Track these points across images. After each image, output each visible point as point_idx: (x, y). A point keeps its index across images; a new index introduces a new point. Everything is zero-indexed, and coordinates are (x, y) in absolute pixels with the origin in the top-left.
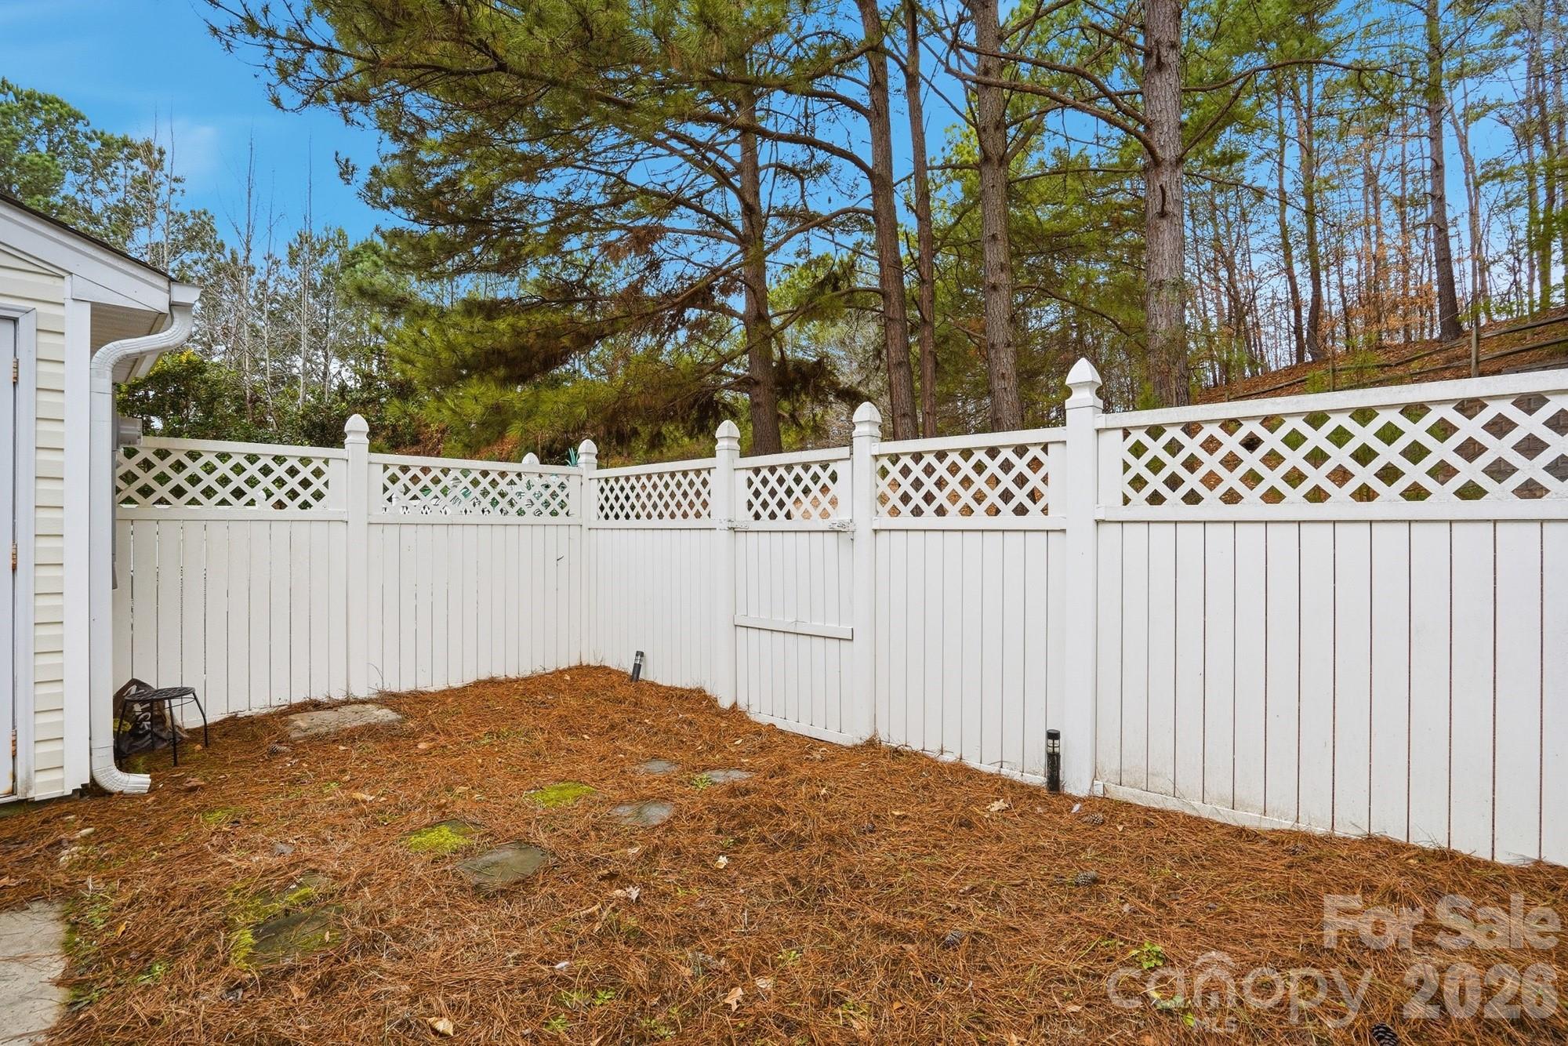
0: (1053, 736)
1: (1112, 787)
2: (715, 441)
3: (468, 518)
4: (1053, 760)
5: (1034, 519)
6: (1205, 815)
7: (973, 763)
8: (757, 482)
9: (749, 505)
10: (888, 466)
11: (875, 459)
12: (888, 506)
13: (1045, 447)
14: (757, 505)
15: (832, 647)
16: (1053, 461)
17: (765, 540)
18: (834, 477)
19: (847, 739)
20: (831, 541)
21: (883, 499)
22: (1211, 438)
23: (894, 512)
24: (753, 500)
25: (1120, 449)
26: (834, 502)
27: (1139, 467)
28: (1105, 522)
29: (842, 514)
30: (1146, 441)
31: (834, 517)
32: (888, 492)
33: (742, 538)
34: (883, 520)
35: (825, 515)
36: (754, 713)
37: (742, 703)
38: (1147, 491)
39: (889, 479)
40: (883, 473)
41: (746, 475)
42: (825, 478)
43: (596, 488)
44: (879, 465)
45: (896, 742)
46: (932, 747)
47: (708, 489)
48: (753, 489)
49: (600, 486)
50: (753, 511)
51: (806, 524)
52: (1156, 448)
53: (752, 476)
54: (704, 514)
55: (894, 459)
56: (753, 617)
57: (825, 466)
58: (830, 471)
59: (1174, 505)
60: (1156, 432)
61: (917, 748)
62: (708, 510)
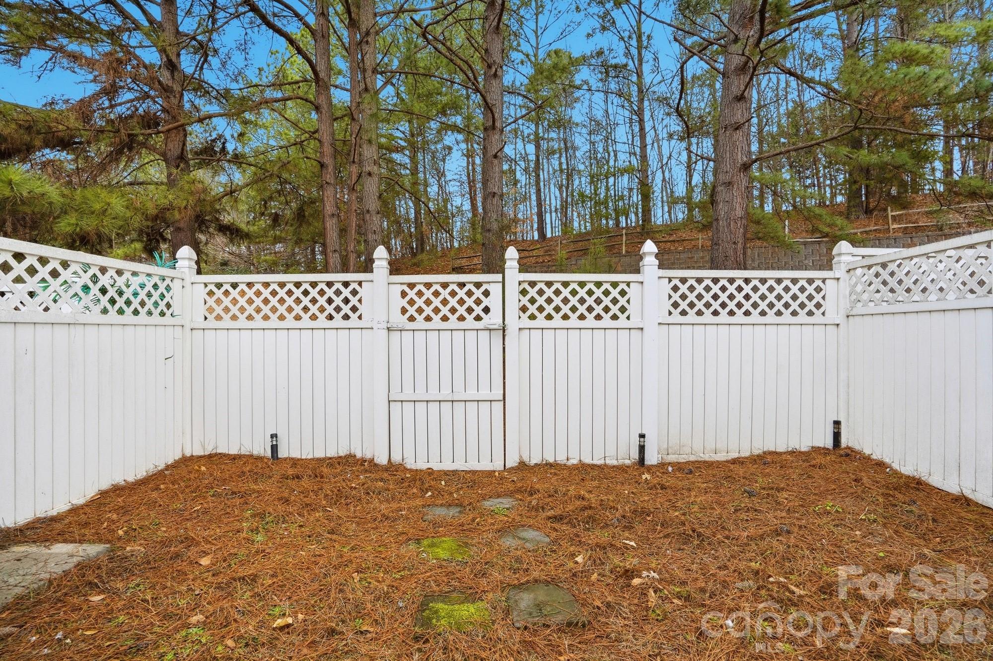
0: (642, 436)
1: (665, 457)
2: (373, 261)
3: (90, 317)
4: (642, 449)
5: (622, 322)
6: (707, 459)
7: (587, 460)
8: (412, 294)
9: (404, 311)
10: (528, 288)
11: (520, 284)
12: (528, 313)
13: (628, 284)
14: (412, 311)
15: (485, 406)
16: (633, 291)
17: (420, 336)
18: (486, 294)
19: (498, 465)
20: (484, 335)
21: (524, 309)
22: (707, 285)
23: (532, 317)
24: (408, 307)
25: (667, 288)
26: (487, 310)
27: (676, 297)
28: (660, 324)
29: (494, 319)
30: (679, 284)
31: (487, 320)
32: (528, 305)
33: (395, 335)
34: (526, 322)
35: (478, 318)
36: (410, 464)
37: (396, 458)
38: (680, 309)
39: (528, 297)
40: (524, 292)
41: (399, 288)
42: (478, 293)
43: (201, 292)
44: (521, 288)
45: (535, 460)
46: (561, 458)
47: (358, 297)
48: (408, 298)
49: (208, 289)
50: (408, 315)
51: (462, 325)
52: (684, 289)
53: (407, 290)
54: (354, 316)
55: (533, 284)
56: (408, 394)
57: (478, 285)
58: (482, 289)
59: (692, 317)
60: (684, 280)
61: (551, 460)
62: (358, 314)
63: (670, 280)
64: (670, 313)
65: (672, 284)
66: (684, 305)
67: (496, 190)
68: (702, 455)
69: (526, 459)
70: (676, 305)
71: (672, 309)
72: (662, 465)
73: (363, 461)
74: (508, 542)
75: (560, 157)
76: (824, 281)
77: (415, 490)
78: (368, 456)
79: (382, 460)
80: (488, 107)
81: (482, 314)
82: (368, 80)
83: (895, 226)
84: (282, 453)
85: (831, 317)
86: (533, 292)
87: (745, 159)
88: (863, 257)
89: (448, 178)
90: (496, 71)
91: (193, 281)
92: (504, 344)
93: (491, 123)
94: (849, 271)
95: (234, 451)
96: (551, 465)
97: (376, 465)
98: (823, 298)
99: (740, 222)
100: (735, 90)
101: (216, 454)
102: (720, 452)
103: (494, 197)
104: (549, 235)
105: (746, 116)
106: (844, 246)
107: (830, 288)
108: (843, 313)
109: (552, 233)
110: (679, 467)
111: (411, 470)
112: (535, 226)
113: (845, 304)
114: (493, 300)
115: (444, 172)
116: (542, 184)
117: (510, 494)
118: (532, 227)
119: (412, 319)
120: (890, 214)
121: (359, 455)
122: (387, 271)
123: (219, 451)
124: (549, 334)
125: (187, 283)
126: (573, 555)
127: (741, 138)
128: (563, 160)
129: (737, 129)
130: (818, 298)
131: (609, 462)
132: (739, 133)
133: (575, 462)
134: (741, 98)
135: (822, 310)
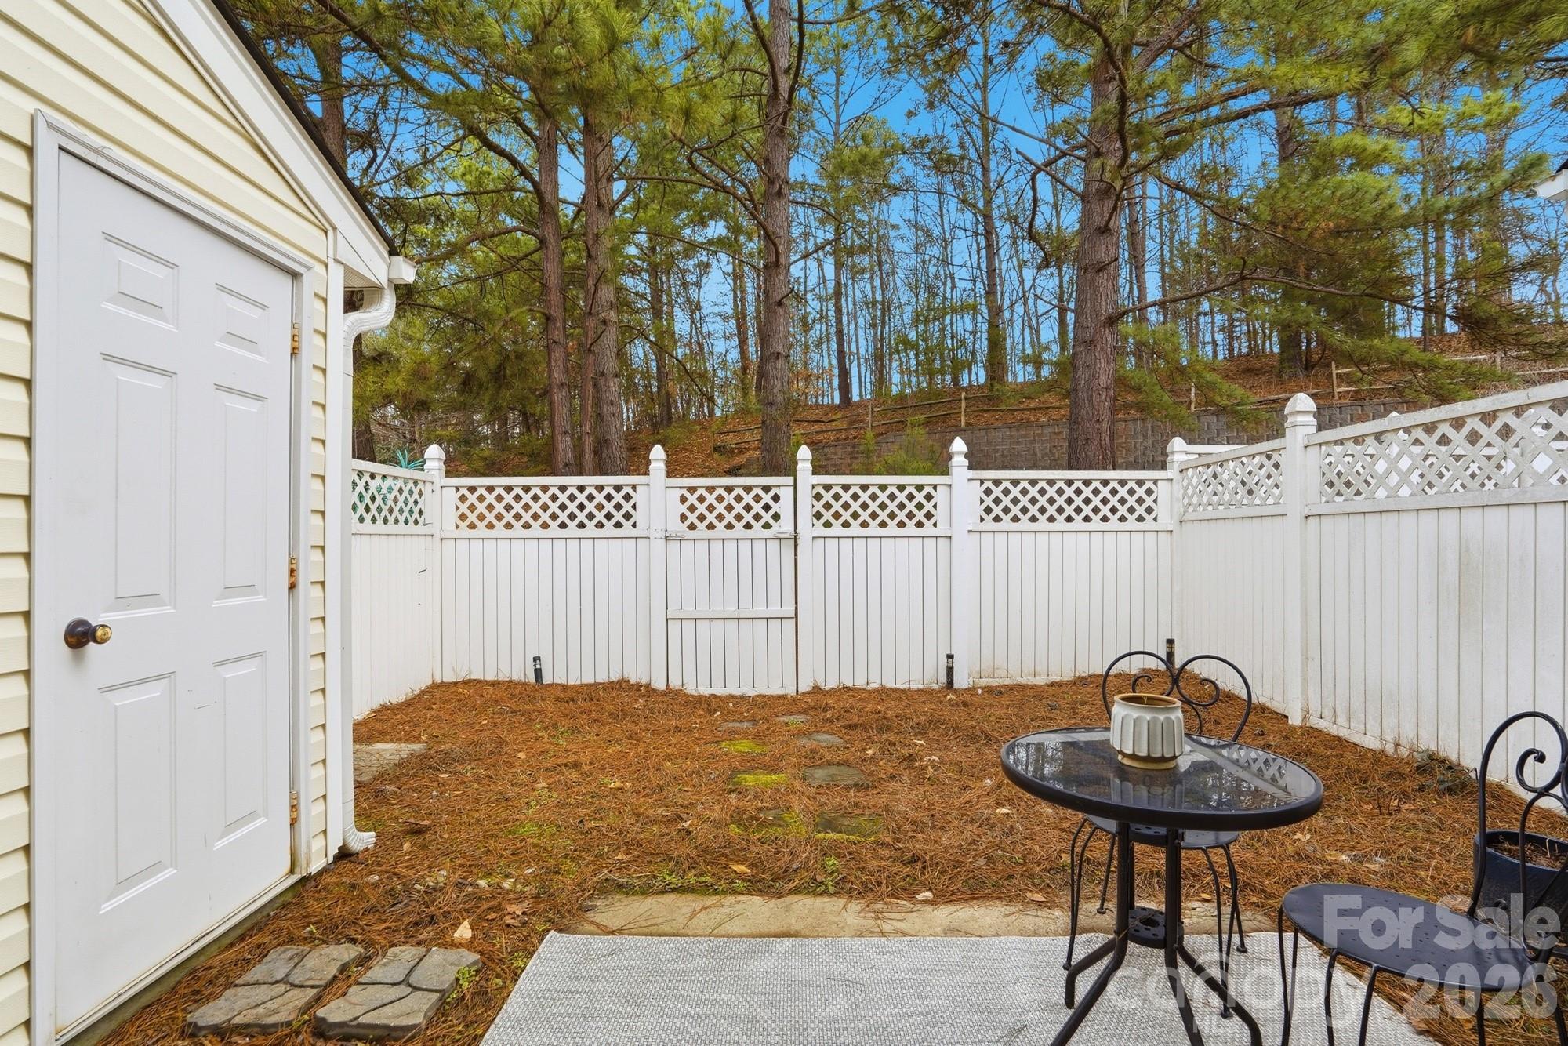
0: (950, 657)
1: (977, 681)
2: (649, 462)
4: (950, 671)
5: (928, 529)
7: (890, 684)
8: (692, 499)
9: (683, 518)
10: (823, 492)
11: (813, 487)
12: (823, 520)
13: (935, 487)
14: (692, 518)
15: (775, 625)
16: (940, 496)
17: (702, 546)
18: (776, 498)
19: (790, 690)
20: (773, 545)
21: (818, 516)
22: (1024, 488)
23: (827, 525)
24: (688, 513)
25: (978, 490)
26: (776, 517)
27: (989, 501)
28: (970, 531)
29: (785, 526)
30: (992, 487)
31: (777, 528)
32: (823, 511)
33: (674, 546)
34: (821, 531)
35: (767, 526)
36: (691, 690)
37: (675, 683)
38: (993, 515)
39: (823, 502)
40: (818, 497)
41: (679, 493)
42: (767, 498)
43: (452, 496)
44: (815, 492)
45: (832, 684)
46: (860, 682)
47: (632, 502)
48: (688, 504)
49: (460, 494)
50: (688, 523)
51: (749, 533)
52: (997, 492)
53: (687, 494)
54: (627, 524)
55: (828, 488)
56: (689, 610)
57: (767, 489)
58: (772, 493)
59: (1006, 523)
60: (997, 483)
61: (850, 685)
62: (632, 521)
63: (982, 482)
64: (982, 520)
65: (984, 487)
66: (997, 510)
67: (780, 349)
68: (1019, 679)
69: (822, 685)
70: (988, 510)
71: (984, 515)
72: (972, 690)
73: (638, 686)
74: (803, 741)
75: (871, 278)
76: (1155, 482)
77: (701, 712)
78: (644, 681)
79: (659, 684)
80: (771, 239)
81: (772, 522)
82: (602, 192)
83: (1342, 389)
84: (547, 679)
85: (1165, 523)
86: (828, 497)
87: (1110, 310)
88: (1200, 455)
89: (705, 311)
90: (780, 188)
91: (443, 484)
92: (796, 555)
93: (773, 259)
94: (1182, 471)
95: (490, 676)
96: (848, 689)
97: (653, 690)
98: (1155, 501)
99: (1105, 394)
100: (1098, 220)
101: (471, 681)
102: (1040, 676)
103: (777, 358)
104: (856, 398)
105: (1112, 253)
106: (1178, 443)
107: (1162, 490)
108: (1176, 518)
109: (861, 396)
110: (989, 690)
111: (692, 696)
112: (836, 382)
113: (1179, 508)
114: (784, 507)
115: (699, 302)
116: (845, 319)
117: (805, 712)
118: (831, 383)
119: (692, 527)
120: (1335, 372)
121: (633, 681)
122: (664, 474)
123: (472, 677)
124: (846, 544)
125: (437, 487)
126: (864, 749)
127: (1105, 282)
128: (877, 282)
129: (1100, 270)
130: (1149, 501)
131: (914, 686)
132: (1104, 276)
133: (876, 686)
134: (1105, 230)
135: (1153, 515)
